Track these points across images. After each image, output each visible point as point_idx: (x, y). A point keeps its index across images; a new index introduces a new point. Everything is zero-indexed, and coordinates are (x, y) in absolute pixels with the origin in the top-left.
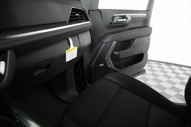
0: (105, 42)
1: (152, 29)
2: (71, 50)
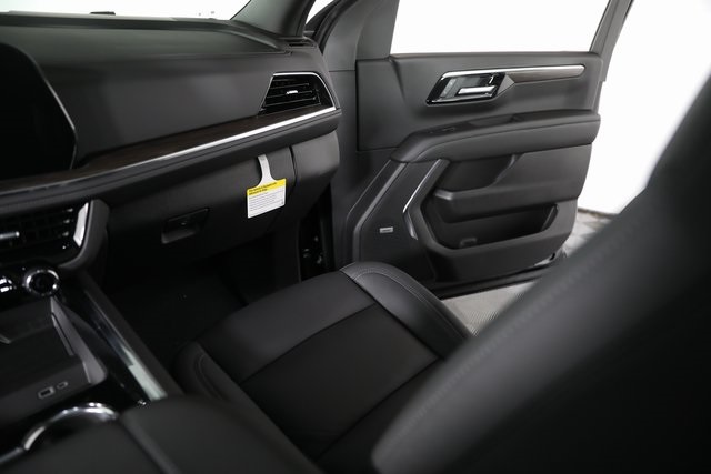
0: (404, 159)
1: (599, 120)
2: (265, 188)
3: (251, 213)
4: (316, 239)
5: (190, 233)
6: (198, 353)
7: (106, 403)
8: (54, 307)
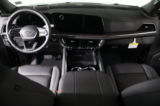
2: (133, 44)
3: (129, 47)
4: (144, 55)
5: (117, 47)
6: (109, 67)
7: (95, 68)
8: (93, 52)
